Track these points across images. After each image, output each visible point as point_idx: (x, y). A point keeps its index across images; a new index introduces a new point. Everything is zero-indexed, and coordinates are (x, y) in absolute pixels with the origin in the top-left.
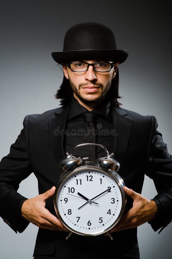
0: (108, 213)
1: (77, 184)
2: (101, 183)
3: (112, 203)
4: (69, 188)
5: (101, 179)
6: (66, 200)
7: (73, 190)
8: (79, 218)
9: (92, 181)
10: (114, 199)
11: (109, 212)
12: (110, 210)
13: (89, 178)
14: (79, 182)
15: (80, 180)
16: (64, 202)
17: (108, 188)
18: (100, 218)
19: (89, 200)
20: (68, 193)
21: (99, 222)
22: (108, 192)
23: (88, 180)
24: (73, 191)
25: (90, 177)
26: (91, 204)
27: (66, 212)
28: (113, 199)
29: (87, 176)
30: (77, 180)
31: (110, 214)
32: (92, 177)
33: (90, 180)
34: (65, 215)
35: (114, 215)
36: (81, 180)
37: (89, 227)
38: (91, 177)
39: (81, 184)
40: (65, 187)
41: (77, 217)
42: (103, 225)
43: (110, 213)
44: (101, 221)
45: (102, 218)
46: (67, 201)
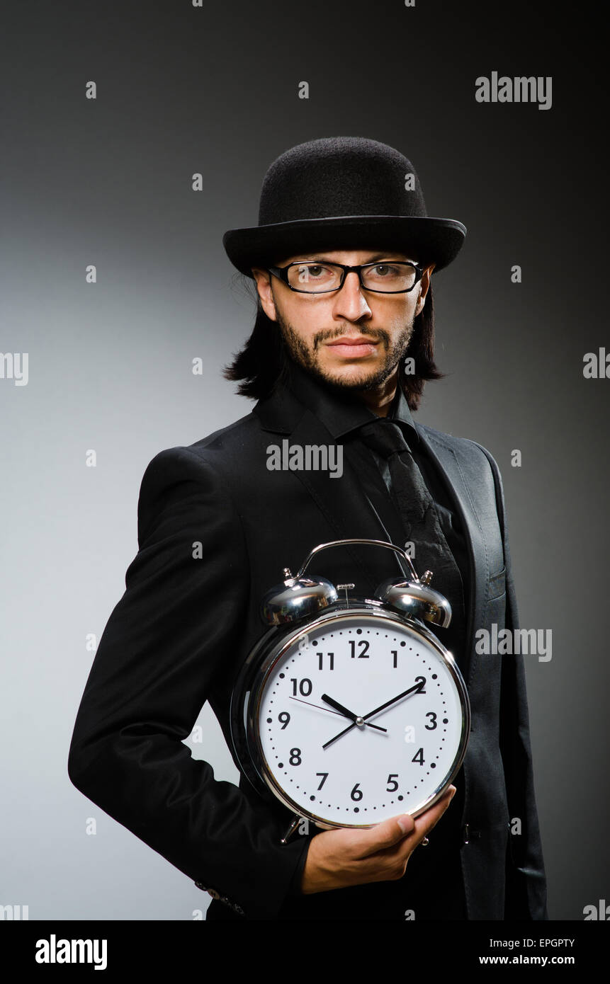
0: (414, 760)
1: (321, 668)
2: (395, 666)
3: (427, 727)
4: (294, 681)
5: (395, 653)
6: (284, 718)
7: (306, 685)
8: (326, 775)
9: (368, 657)
10: (435, 716)
11: (419, 758)
12: (421, 751)
13: (359, 650)
14: (326, 660)
15: (329, 654)
16: (277, 724)
17: (417, 680)
18: (391, 776)
19: (359, 719)
20: (291, 695)
21: (388, 790)
22: (417, 693)
23: (353, 656)
24: (306, 690)
25: (360, 644)
26: (362, 729)
27: (285, 758)
28: (431, 717)
29: (352, 643)
30: (320, 655)
31: (421, 764)
32: (367, 645)
33: (362, 656)
34: (281, 765)
35: (433, 766)
36: (331, 655)
37: (356, 804)
38: (364, 645)
39: (332, 668)
40: (282, 676)
41: (318, 774)
42: (400, 798)
43: (422, 761)
44: (392, 786)
45: (396, 776)
46: (287, 722)
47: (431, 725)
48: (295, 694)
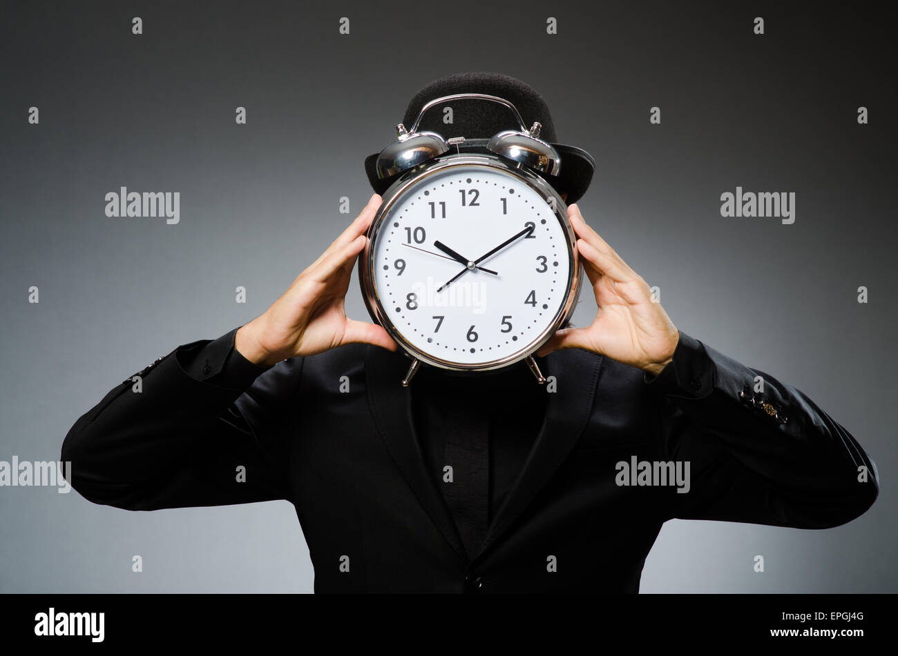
0: (527, 302)
1: (433, 216)
2: (505, 213)
3: (538, 270)
4: (408, 229)
5: (504, 200)
6: (400, 264)
7: (420, 233)
8: (442, 318)
9: (478, 204)
10: (545, 259)
11: (532, 299)
12: (533, 293)
13: (469, 198)
14: (438, 208)
15: (441, 203)
16: (393, 271)
17: (526, 225)
18: (505, 317)
19: (470, 264)
20: (406, 242)
21: (503, 331)
22: (527, 237)
23: (464, 204)
24: (420, 237)
25: (470, 192)
26: (473, 271)
27: (402, 303)
28: (542, 260)
29: (463, 192)
30: (432, 204)
31: (534, 306)
32: (477, 193)
33: (472, 204)
34: (398, 310)
35: (545, 307)
36: (443, 204)
37: (473, 345)
38: (474, 194)
39: (444, 216)
40: (396, 225)
41: (434, 318)
42: (515, 338)
43: (534, 303)
44: (506, 327)
45: (510, 317)
46: (403, 269)
47: (542, 268)
48: (409, 242)
